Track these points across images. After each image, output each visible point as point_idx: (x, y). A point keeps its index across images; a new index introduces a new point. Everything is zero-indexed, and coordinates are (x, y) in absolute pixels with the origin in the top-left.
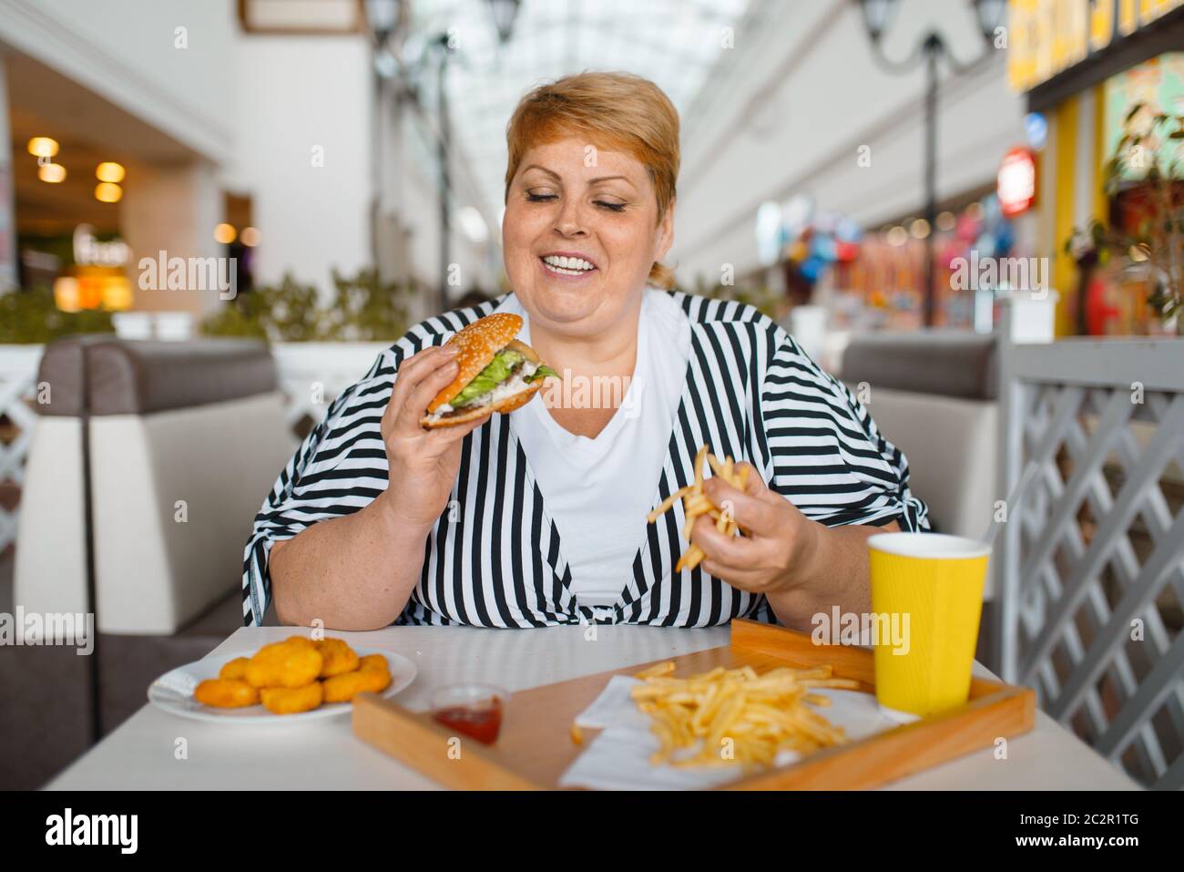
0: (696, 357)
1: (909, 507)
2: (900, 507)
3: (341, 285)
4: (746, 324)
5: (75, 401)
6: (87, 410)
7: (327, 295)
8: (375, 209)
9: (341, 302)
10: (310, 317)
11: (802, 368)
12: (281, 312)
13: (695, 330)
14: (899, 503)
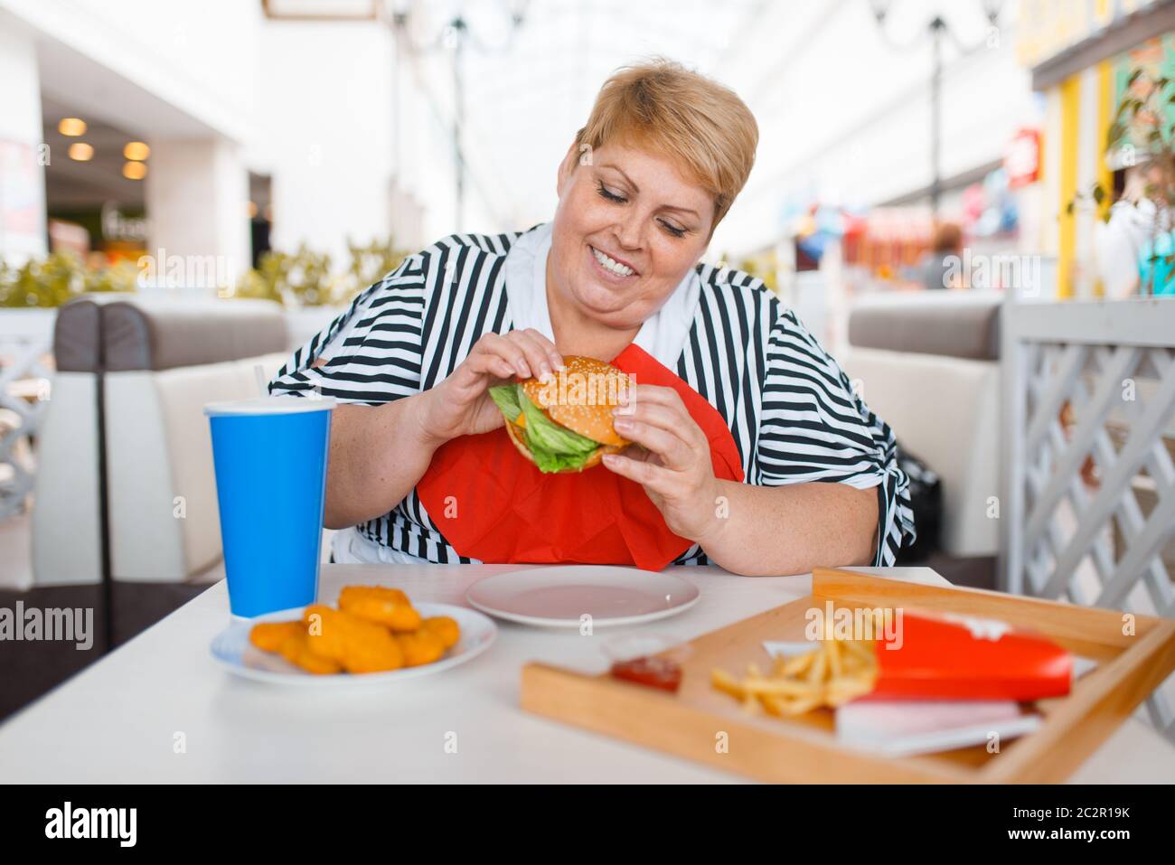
0: (702, 314)
1: (891, 477)
2: (881, 474)
3: (356, 252)
4: (753, 291)
5: (90, 357)
6: (101, 366)
7: (341, 261)
8: (392, 183)
9: (356, 267)
10: (325, 282)
11: (799, 337)
12: (296, 277)
13: (704, 289)
14: (881, 471)
